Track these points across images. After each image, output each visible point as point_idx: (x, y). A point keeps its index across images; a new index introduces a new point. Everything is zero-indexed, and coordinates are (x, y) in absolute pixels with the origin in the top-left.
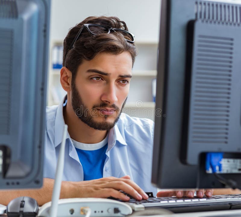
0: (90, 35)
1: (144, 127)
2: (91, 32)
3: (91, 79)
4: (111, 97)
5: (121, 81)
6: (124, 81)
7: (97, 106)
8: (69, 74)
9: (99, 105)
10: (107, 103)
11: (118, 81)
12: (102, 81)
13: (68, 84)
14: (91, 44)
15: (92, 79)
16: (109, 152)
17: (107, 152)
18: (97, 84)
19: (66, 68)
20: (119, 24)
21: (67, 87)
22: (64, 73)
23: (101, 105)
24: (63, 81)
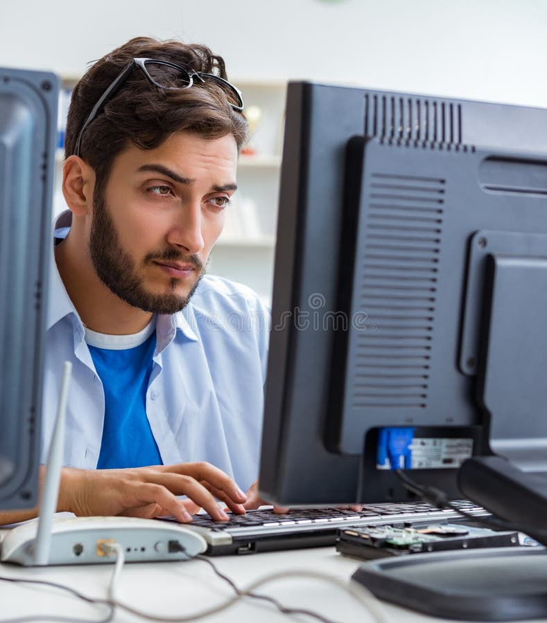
0: (151, 86)
1: (235, 297)
2: (152, 79)
3: (146, 190)
4: (193, 237)
5: (213, 199)
6: (222, 200)
7: (157, 256)
8: (88, 173)
9: (162, 252)
10: (181, 250)
11: (207, 199)
12: (173, 197)
13: (83, 198)
14: (156, 112)
15: (149, 190)
16: (160, 355)
17: (157, 355)
18: (161, 205)
19: (81, 160)
20: (210, 62)
21: (79, 206)
22: (74, 170)
23: (165, 253)
24: (69, 189)
